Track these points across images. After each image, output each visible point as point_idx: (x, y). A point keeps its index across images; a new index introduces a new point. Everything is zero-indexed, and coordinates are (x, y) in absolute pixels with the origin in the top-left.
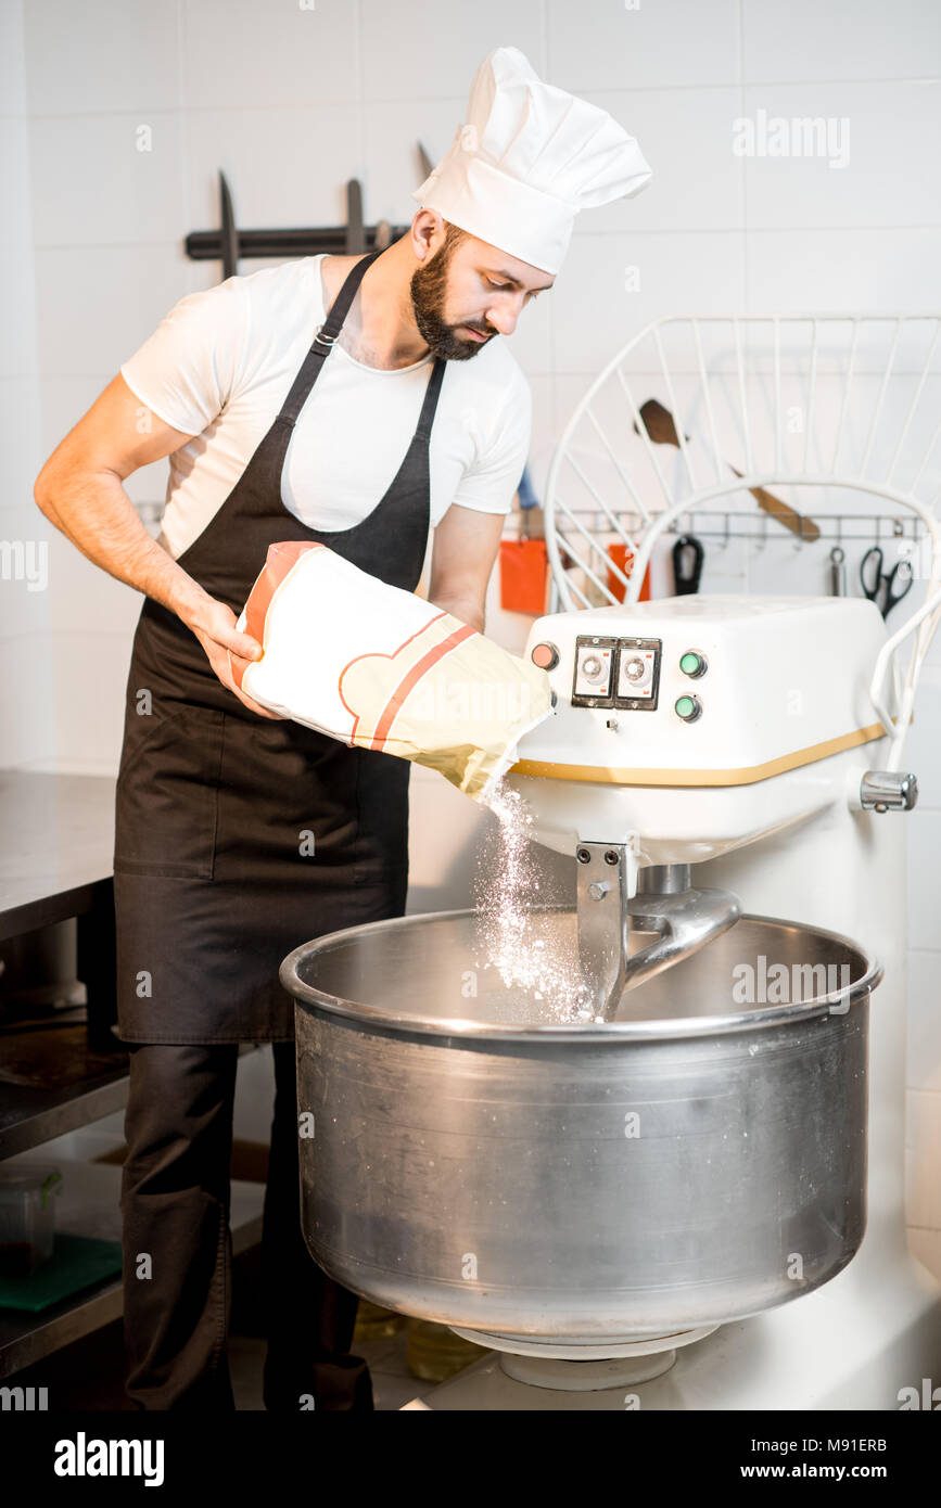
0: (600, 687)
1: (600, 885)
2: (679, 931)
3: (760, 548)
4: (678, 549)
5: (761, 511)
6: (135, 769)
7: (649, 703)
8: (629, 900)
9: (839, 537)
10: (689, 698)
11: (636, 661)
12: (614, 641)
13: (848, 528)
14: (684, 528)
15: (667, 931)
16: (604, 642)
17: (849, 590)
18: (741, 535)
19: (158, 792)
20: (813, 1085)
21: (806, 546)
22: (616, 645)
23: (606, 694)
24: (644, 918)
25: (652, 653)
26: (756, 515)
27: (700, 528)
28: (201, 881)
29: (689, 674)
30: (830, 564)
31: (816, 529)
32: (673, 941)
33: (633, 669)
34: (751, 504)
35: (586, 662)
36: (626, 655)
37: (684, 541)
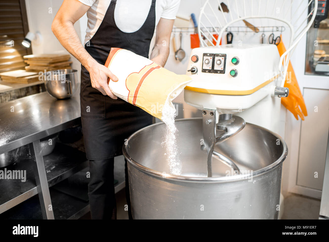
0: (209, 67)
1: (209, 121)
2: (230, 131)
3: (246, 34)
4: (228, 35)
5: (246, 26)
6: (84, 91)
7: (223, 72)
8: (217, 124)
9: (264, 31)
10: (234, 70)
11: (219, 60)
12: (213, 54)
13: (266, 29)
14: (229, 30)
15: (226, 130)
16: (211, 55)
17: (266, 43)
18: (241, 32)
19: (90, 97)
20: (270, 187)
21: (256, 34)
22: (214, 56)
23: (211, 69)
24: (220, 127)
25: (224, 58)
26: (245, 27)
27: (233, 30)
28: (102, 119)
29: (234, 64)
30: (261, 38)
31: (258, 30)
32: (228, 133)
33: (218, 62)
34: (244, 24)
35: (206, 60)
36: (216, 58)
37: (229, 33)
